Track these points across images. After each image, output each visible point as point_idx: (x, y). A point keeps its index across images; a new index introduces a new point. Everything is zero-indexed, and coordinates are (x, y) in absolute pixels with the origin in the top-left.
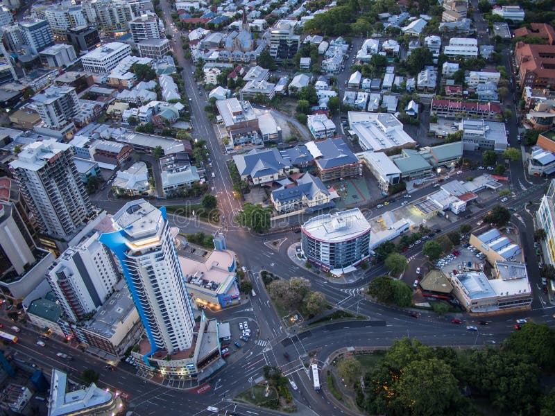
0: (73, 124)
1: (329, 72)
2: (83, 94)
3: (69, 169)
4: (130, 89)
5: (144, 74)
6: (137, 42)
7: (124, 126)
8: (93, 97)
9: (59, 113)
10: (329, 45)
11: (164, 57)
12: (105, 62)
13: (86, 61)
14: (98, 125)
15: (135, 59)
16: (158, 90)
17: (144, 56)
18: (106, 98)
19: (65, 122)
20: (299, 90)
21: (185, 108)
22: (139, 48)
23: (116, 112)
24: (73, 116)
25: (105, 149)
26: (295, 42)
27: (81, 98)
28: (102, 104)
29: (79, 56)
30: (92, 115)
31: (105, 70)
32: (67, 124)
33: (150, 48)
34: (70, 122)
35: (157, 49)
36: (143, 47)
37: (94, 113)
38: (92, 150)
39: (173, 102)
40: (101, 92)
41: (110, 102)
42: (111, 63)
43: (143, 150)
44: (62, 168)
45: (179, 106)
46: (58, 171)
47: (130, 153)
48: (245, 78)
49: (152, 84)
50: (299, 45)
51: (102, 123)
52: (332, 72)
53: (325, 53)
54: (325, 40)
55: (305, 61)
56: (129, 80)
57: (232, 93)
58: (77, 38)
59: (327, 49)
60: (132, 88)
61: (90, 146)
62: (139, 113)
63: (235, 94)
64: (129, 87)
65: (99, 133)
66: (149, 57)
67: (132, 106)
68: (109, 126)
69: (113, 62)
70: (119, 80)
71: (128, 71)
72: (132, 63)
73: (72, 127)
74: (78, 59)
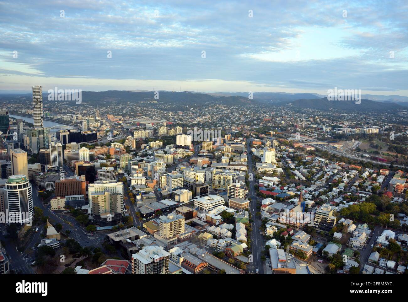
0: (176, 238)
1: (354, 246)
2: (188, 221)
3: (164, 269)
4: (217, 226)
5: (228, 219)
6: (230, 198)
7: (206, 249)
8: (193, 225)
9: (171, 230)
10: (357, 227)
11: (244, 211)
12: (207, 206)
13: (197, 203)
14: (191, 243)
15: (225, 208)
16: (234, 231)
17: (231, 208)
18: (201, 228)
19: (172, 236)
20: (330, 255)
21: (248, 248)
22: (230, 202)
23: (204, 239)
24: (178, 234)
25: (189, 260)
26: (332, 221)
27: (186, 224)
28: (197, 231)
29: (193, 198)
30: (189, 236)
31: (205, 211)
32: (173, 237)
33: (236, 203)
34: (175, 237)
35: (241, 205)
36: (232, 202)
37: (191, 235)
38: (181, 259)
39: (241, 242)
40: (198, 223)
41: (202, 231)
42: (210, 207)
43: (213, 269)
44: (160, 267)
45: (244, 245)
46: (158, 268)
47: (204, 268)
48: (293, 238)
49: (231, 226)
50: (335, 223)
51: (193, 243)
52: (357, 247)
53: (353, 232)
54: (354, 223)
55: (337, 235)
56: (218, 220)
57: (282, 245)
58: (196, 188)
59: (355, 230)
60: (218, 225)
61: (182, 256)
62: (218, 243)
63: (283, 247)
64: (217, 224)
65: (189, 249)
66: (234, 209)
67: (215, 237)
68: (197, 246)
69: (212, 207)
70: (212, 219)
71: (219, 214)
72: (223, 210)
73: (175, 240)
74: (192, 200)
